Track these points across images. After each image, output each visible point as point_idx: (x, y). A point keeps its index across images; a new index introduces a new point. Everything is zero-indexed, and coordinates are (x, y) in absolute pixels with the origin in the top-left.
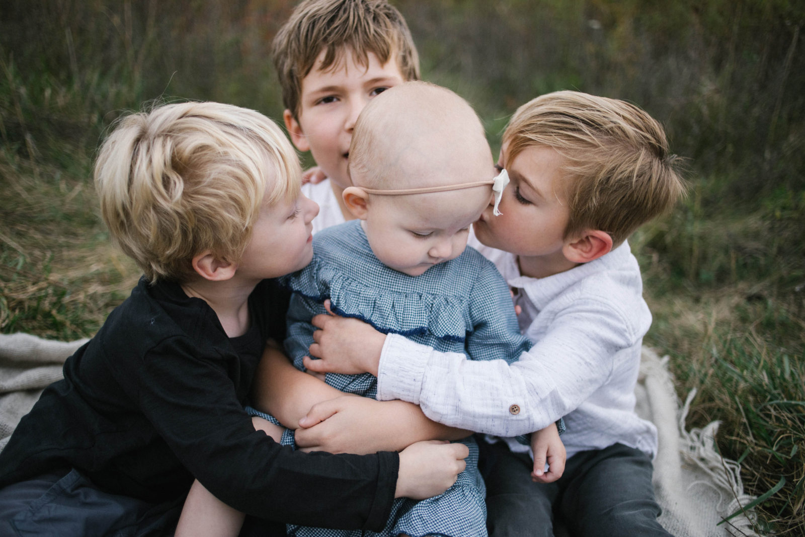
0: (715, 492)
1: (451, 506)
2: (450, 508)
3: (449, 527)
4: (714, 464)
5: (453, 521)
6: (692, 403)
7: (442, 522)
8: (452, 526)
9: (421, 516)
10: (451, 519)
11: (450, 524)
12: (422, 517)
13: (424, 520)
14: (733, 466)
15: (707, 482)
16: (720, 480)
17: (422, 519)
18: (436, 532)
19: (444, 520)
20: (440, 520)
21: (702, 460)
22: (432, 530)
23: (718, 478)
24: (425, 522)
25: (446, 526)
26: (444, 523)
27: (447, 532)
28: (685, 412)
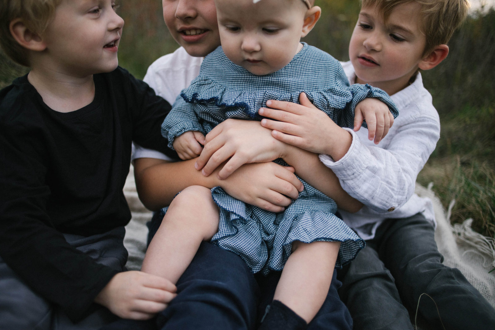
0: (480, 257)
1: (323, 220)
2: (323, 221)
3: (327, 234)
4: (477, 240)
5: (328, 229)
6: (453, 209)
7: (321, 231)
8: (328, 233)
9: (305, 229)
10: (326, 228)
11: (327, 231)
12: (307, 230)
13: (308, 231)
14: (490, 241)
15: (473, 251)
16: (483, 249)
17: (306, 231)
18: (320, 237)
19: (322, 229)
20: (319, 230)
21: (468, 239)
22: (317, 237)
23: (481, 248)
24: (309, 233)
25: (324, 233)
26: (322, 232)
27: (327, 236)
28: (449, 214)
